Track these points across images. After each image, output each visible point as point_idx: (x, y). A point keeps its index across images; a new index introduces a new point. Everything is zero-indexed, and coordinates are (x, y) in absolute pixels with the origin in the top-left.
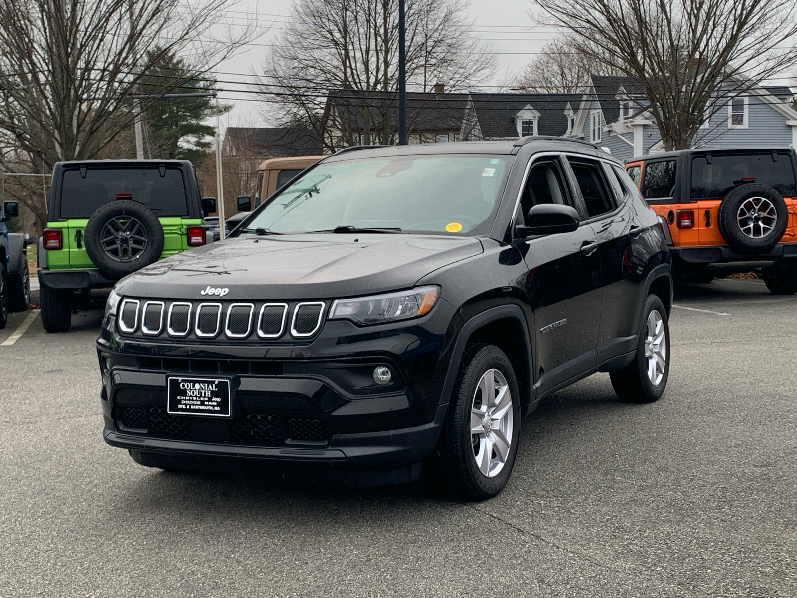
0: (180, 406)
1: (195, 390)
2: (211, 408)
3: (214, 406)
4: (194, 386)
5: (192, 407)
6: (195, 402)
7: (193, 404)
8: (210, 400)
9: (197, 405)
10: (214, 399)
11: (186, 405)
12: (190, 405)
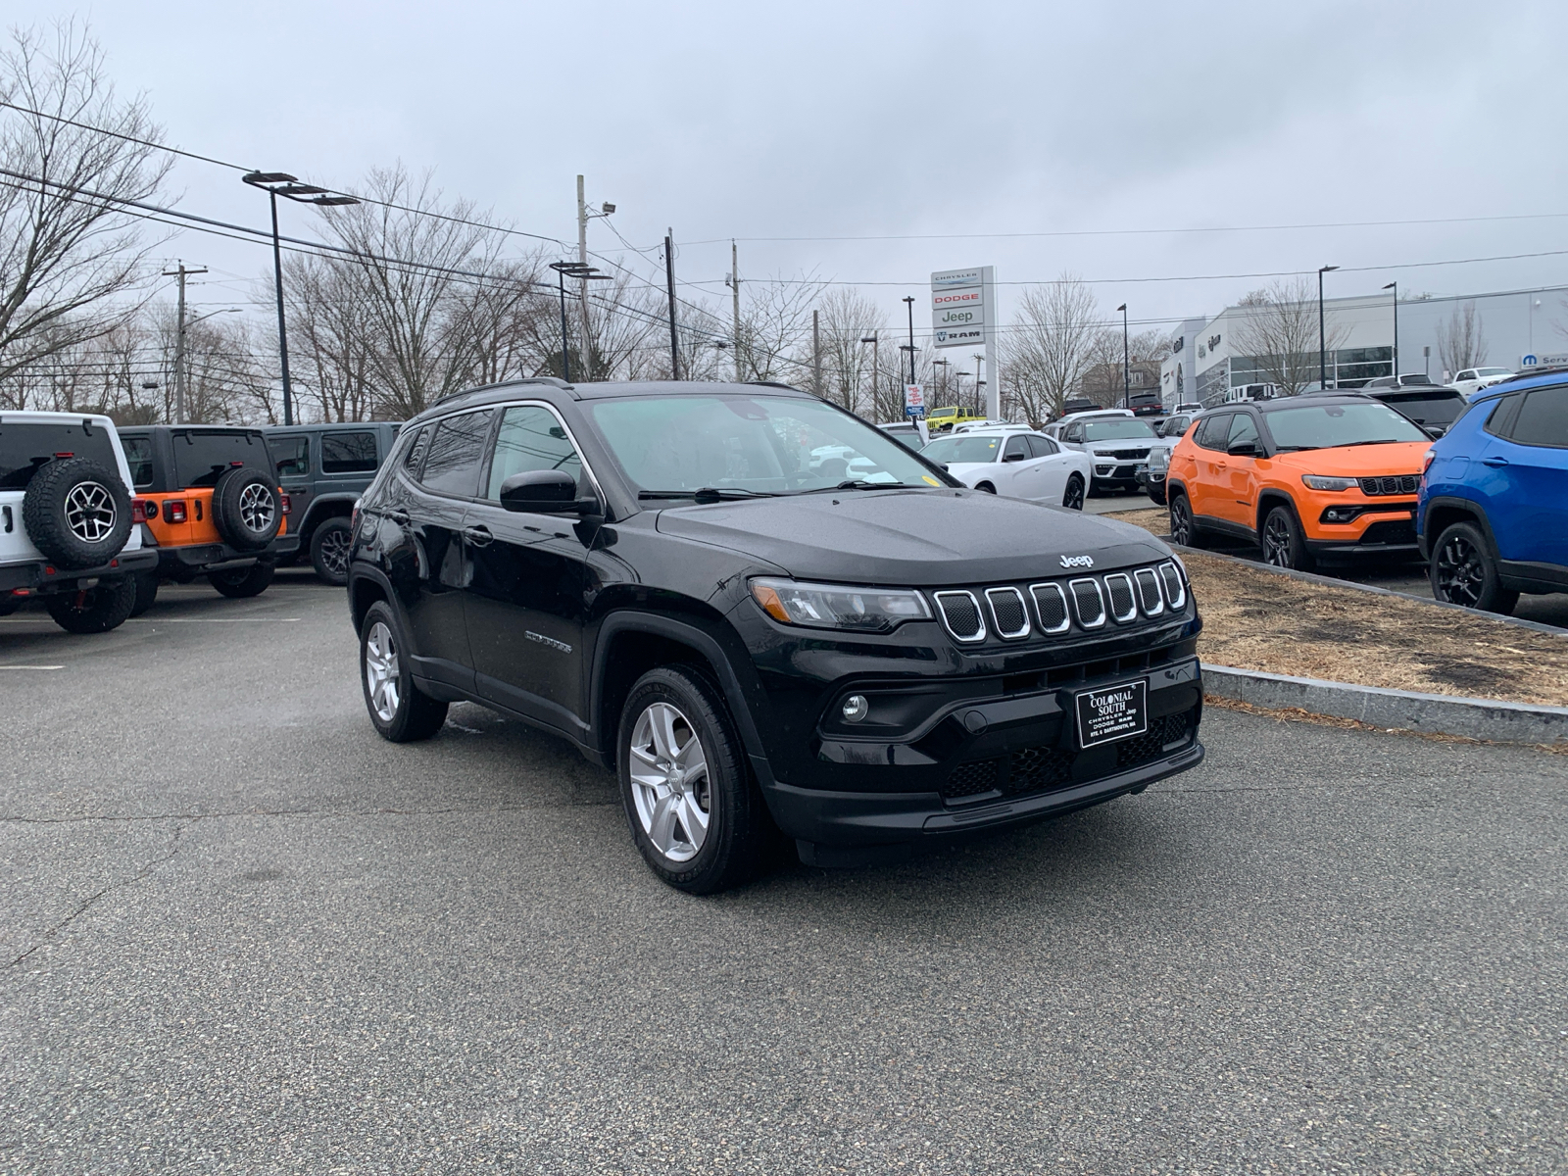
0: (1092, 735)
1: (1108, 705)
2: (1126, 726)
3: (1128, 722)
4: (1106, 700)
5: (1106, 731)
6: (1108, 724)
7: (1107, 727)
8: (1125, 715)
9: (1111, 726)
10: (1130, 712)
11: (1098, 730)
12: (1103, 729)
